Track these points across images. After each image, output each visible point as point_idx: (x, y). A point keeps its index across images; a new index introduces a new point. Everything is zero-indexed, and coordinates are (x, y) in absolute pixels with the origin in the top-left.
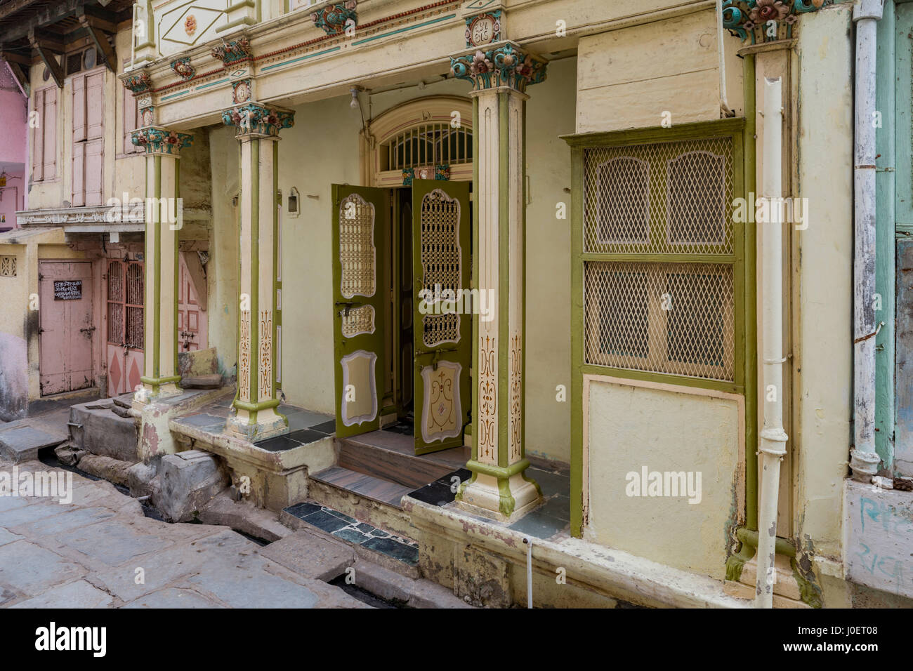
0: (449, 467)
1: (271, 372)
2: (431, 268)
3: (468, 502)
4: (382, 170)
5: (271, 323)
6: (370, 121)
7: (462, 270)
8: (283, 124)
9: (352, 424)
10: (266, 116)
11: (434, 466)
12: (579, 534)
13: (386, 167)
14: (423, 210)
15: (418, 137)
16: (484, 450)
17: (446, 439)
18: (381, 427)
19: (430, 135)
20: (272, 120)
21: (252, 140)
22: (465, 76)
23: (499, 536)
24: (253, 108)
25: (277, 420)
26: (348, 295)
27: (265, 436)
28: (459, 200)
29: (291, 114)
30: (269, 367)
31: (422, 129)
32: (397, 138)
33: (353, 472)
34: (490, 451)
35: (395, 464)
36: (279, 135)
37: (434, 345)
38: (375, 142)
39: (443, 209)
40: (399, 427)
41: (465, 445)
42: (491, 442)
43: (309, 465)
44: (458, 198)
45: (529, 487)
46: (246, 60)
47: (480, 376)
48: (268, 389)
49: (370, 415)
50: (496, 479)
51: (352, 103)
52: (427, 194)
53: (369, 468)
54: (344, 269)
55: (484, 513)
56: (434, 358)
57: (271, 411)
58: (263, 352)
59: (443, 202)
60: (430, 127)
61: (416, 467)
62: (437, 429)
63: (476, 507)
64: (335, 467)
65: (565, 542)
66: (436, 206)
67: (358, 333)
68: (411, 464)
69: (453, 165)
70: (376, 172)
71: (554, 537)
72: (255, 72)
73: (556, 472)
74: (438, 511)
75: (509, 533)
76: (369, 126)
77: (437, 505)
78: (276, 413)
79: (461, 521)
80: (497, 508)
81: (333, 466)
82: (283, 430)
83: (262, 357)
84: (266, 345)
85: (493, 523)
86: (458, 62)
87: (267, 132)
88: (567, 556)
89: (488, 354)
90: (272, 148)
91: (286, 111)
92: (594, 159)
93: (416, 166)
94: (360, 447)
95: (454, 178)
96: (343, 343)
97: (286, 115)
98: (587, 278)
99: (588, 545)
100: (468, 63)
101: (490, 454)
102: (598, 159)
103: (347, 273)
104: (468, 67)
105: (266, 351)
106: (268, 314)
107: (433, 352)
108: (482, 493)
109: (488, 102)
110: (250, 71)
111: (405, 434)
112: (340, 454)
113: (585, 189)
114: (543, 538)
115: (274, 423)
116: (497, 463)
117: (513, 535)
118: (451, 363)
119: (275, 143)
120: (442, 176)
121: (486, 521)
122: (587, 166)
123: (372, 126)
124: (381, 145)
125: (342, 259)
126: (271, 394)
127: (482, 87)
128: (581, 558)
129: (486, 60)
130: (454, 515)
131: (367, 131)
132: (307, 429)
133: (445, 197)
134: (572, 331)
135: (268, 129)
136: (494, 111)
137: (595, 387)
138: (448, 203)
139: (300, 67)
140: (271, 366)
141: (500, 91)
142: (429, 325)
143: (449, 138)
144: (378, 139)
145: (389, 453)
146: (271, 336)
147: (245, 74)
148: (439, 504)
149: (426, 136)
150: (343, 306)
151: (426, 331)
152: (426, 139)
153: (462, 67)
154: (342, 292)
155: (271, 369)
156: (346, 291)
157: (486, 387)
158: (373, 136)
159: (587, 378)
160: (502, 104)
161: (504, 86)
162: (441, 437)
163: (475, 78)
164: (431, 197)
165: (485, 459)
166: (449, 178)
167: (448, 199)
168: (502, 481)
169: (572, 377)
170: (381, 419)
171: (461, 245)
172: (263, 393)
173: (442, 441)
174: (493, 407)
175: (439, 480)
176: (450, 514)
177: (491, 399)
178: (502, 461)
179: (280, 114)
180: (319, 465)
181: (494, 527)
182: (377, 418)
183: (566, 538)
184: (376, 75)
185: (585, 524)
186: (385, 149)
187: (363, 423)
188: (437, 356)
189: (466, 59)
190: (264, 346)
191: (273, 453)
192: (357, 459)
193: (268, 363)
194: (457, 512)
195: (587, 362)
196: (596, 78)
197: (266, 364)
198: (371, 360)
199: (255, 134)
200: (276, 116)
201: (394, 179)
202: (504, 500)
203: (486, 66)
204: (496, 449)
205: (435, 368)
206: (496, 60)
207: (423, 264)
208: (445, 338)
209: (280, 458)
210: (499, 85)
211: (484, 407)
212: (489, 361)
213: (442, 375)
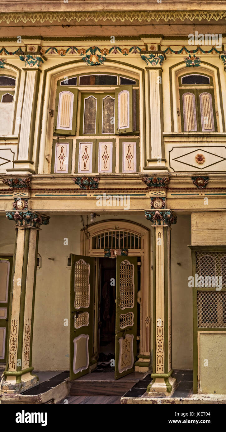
0: (134, 381)
1: (29, 352)
2: (123, 293)
3: (153, 392)
4: (93, 248)
5: (31, 325)
6: (88, 226)
7: (135, 294)
8: (43, 222)
9: (78, 372)
10: (36, 218)
11: (125, 382)
12: (196, 392)
13: (94, 248)
14: (121, 269)
15: (112, 236)
16: (159, 368)
17: (128, 369)
18: (90, 371)
19: (118, 235)
20: (38, 220)
21: (25, 229)
22: (151, 219)
23: (168, 401)
24: (30, 214)
25: (33, 378)
26: (77, 308)
27: (26, 388)
28: (134, 265)
29: (49, 218)
30: (28, 350)
31: (114, 232)
32: (101, 235)
33: (79, 397)
34: (161, 368)
35: (104, 387)
36: (40, 228)
37: (124, 328)
38: (90, 236)
39: (128, 268)
40: (99, 370)
41: (135, 371)
42: (162, 364)
43: (55, 398)
44: (134, 264)
45: (174, 380)
46: (27, 189)
47: (157, 337)
48: (27, 362)
49: (86, 366)
50: (164, 379)
51: (91, 220)
52: (122, 262)
53: (89, 392)
54: (76, 295)
55: (160, 394)
56: (124, 333)
57: (29, 374)
58: (26, 341)
59: (128, 265)
60: (118, 232)
61: (116, 385)
62: (124, 366)
63: (156, 393)
64: (68, 396)
65: (192, 396)
66: (125, 267)
67: (82, 326)
68: (113, 384)
69: (129, 250)
70: (90, 249)
71: (188, 396)
72: (31, 195)
73: (175, 374)
74: (140, 399)
75: (172, 399)
76: (87, 228)
77: (138, 397)
78: (32, 375)
79: (151, 400)
80: (166, 391)
81: (67, 396)
82: (36, 383)
83: (25, 344)
84: (27, 337)
85: (165, 397)
86: (149, 213)
87: (34, 226)
88: (195, 401)
89: (160, 328)
90: (36, 234)
91: (46, 217)
92: (199, 255)
93: (111, 248)
94: (83, 383)
95: (130, 255)
96: (75, 331)
97: (45, 219)
98: (198, 297)
99: (200, 395)
100: (152, 214)
101: (161, 369)
102: (200, 255)
103: (77, 297)
104: (152, 216)
105: (27, 341)
106: (29, 321)
107: (123, 331)
108: (159, 386)
109: (159, 230)
110: (29, 195)
111: (104, 372)
112: (71, 389)
113: (196, 266)
114: (185, 397)
115: (31, 380)
116: (164, 372)
117: (174, 400)
118: (130, 335)
119: (38, 232)
120: (124, 254)
121: (162, 397)
122: (197, 258)
123: (89, 228)
124: (92, 237)
125: (75, 290)
126: (29, 365)
127: (157, 224)
128: (200, 400)
129: (160, 215)
130: (148, 399)
131: (86, 230)
132: (49, 380)
133: (129, 263)
134: (193, 316)
135: (35, 224)
136: (162, 234)
137: (201, 336)
138: (130, 265)
139: (62, 199)
140: (29, 349)
141: (165, 227)
142: (122, 319)
143: (123, 239)
144: (91, 234)
145: (101, 382)
146: (30, 332)
147: (25, 196)
148: (139, 396)
149: (116, 236)
150: (74, 313)
151: (121, 321)
152: (116, 237)
153: (150, 216)
154: (75, 306)
155: (29, 350)
156: (77, 306)
157: (159, 342)
158: (89, 232)
159: (199, 332)
160: (165, 231)
161: (166, 225)
162: (126, 369)
163: (154, 220)
164: (124, 263)
165: (160, 372)
166: (127, 255)
167: (130, 264)
168: (166, 379)
169: (194, 333)
170: (90, 367)
171: (134, 284)
172: (25, 364)
173: (126, 371)
174: (163, 350)
175: (133, 387)
176: (146, 399)
177: (162, 346)
178: (166, 372)
179: (43, 217)
180: (60, 397)
181: (166, 399)
182: (89, 367)
183: (192, 395)
184: (106, 211)
185: (199, 387)
186: (94, 239)
187: (83, 371)
188: (125, 332)
189: (152, 213)
190: (26, 338)
191: (36, 396)
192: (81, 389)
193: (28, 347)
194: (148, 397)
195: (199, 327)
196: (198, 227)
197: (27, 348)
198: (87, 338)
199: (28, 226)
200: (41, 218)
201: (100, 253)
202: (168, 387)
203: (160, 217)
204: (164, 367)
205: (124, 338)
206: (164, 215)
207: (120, 291)
208: (128, 324)
209: (41, 398)
210: (164, 224)
211: (159, 350)
212: (161, 331)
213: (127, 341)
